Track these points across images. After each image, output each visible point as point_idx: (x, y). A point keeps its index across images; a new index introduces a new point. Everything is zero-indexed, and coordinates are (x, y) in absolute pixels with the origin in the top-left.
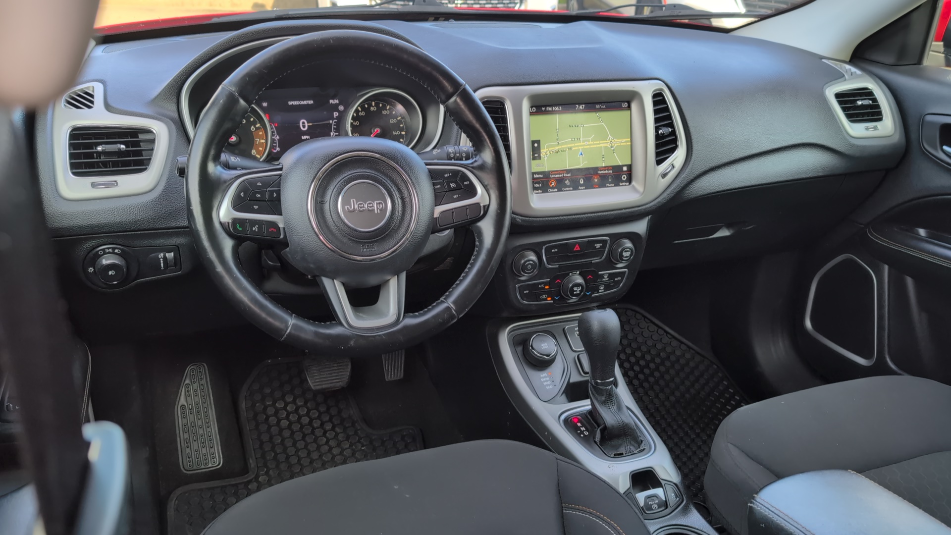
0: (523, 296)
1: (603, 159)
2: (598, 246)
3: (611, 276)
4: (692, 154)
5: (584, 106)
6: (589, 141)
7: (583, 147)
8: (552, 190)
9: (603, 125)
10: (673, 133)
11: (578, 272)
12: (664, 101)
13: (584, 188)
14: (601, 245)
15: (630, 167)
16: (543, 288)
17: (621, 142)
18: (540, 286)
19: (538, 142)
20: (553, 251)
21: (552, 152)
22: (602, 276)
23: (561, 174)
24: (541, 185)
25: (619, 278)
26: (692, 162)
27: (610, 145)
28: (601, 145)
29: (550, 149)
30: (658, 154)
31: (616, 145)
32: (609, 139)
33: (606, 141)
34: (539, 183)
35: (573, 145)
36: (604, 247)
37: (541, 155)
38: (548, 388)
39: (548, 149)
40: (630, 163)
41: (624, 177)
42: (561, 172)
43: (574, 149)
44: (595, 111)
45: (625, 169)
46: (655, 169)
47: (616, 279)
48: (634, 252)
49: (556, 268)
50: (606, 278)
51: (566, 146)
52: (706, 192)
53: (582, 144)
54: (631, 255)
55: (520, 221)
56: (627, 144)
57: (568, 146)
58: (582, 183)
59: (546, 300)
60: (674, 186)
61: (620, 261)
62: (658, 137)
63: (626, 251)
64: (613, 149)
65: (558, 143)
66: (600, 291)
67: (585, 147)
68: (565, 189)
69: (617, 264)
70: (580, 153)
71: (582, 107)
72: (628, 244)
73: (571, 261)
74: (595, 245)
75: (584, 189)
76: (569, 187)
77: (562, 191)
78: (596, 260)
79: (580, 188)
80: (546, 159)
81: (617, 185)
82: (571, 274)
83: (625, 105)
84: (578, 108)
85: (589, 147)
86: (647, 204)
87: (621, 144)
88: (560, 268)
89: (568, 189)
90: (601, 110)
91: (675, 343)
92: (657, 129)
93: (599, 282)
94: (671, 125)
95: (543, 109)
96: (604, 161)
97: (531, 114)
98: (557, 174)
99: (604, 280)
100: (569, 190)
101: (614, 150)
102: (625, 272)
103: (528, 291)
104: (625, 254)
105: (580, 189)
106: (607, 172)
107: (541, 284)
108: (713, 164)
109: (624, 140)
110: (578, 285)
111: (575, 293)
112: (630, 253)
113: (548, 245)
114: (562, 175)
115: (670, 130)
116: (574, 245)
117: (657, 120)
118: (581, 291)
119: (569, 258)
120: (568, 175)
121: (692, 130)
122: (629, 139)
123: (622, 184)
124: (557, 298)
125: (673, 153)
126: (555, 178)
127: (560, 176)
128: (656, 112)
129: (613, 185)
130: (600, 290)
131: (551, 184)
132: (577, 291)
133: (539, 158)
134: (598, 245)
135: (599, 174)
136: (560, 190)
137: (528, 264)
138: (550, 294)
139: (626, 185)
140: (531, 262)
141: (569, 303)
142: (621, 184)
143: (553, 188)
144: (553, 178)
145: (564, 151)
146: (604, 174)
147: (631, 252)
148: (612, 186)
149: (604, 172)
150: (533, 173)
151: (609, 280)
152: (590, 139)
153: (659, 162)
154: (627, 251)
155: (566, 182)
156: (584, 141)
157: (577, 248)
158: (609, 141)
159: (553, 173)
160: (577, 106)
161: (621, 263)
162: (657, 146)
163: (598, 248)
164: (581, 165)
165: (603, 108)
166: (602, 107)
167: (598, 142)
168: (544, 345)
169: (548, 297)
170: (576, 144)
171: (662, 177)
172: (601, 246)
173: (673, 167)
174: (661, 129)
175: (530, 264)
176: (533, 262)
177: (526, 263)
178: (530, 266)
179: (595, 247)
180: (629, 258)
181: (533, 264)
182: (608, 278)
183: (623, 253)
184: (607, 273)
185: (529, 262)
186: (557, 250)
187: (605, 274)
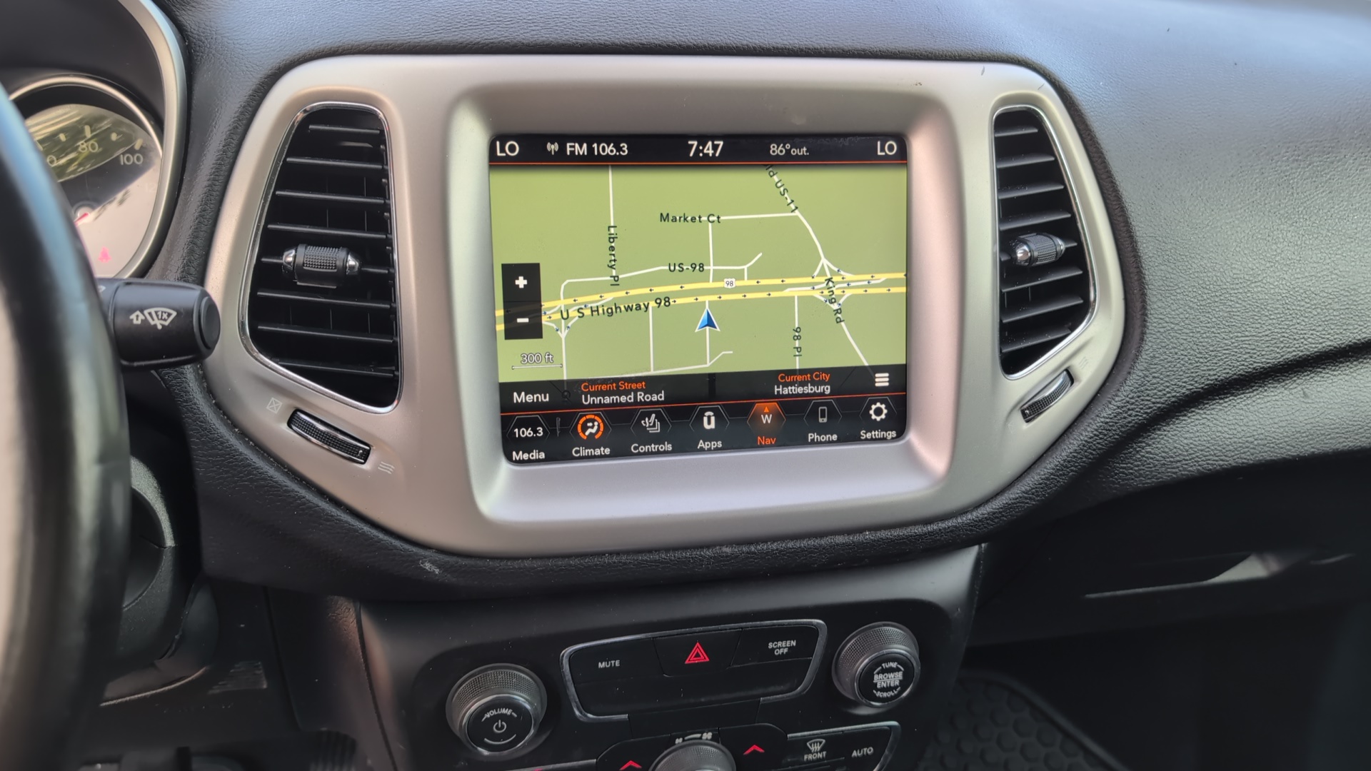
1: (797, 344)
2: (781, 647)
3: (837, 745)
4: (1143, 333)
5: (721, 143)
6: (739, 275)
7: (715, 298)
8: (589, 451)
9: (797, 217)
10: (1076, 257)
11: (708, 735)
12: (1042, 142)
13: (720, 444)
14: (794, 643)
15: (900, 374)
17: (869, 284)
19: (532, 271)
20: (601, 665)
21: (587, 312)
22: (801, 745)
23: (627, 393)
24: (541, 433)
26: (1141, 365)
27: (826, 292)
28: (787, 293)
29: (580, 300)
30: (1007, 332)
31: (849, 293)
32: (822, 273)
33: (809, 280)
34: (532, 424)
35: (677, 288)
36: (803, 650)
37: (544, 319)
39: (571, 301)
40: (901, 360)
41: (879, 411)
42: (627, 386)
43: (679, 301)
44: (767, 167)
45: (882, 380)
46: (995, 387)
47: (856, 753)
48: (917, 671)
49: (618, 723)
50: (816, 753)
51: (646, 291)
52: (1193, 469)
53: (711, 284)
54: (904, 684)
55: (437, 571)
56: (894, 290)
57: (657, 290)
58: (713, 426)
60: (1072, 448)
61: (865, 700)
62: (1009, 271)
63: (884, 671)
64: (835, 306)
65: (616, 278)
67: (724, 297)
68: (643, 449)
69: (856, 704)
70: (704, 315)
71: (715, 147)
72: (899, 642)
73: (677, 697)
74: (771, 645)
75: (717, 449)
76: (658, 439)
77: (631, 455)
78: (773, 694)
79: (701, 444)
80: (563, 334)
81: (850, 437)
82: (678, 741)
83: (890, 148)
84: (698, 151)
85: (740, 296)
86: (963, 511)
87: (870, 291)
88: (635, 724)
89: (653, 447)
90: (788, 161)
92: (1007, 241)
94: (1069, 229)
95: (553, 147)
96: (799, 349)
97: (495, 162)
98: (610, 393)
99: (810, 757)
100: (658, 453)
101: (837, 311)
102: (889, 730)
104: (883, 680)
105: (702, 450)
106: (809, 389)
108: (1222, 371)
109: (882, 277)
112: (899, 675)
113: (582, 645)
114: (630, 398)
115: (1062, 245)
116: (686, 644)
117: (1007, 210)
119: (669, 689)
120: (655, 398)
121: (1147, 248)
122: (902, 275)
123: (869, 435)
125: (1073, 329)
126: (601, 405)
127: (623, 399)
128: (1005, 179)
129: (835, 437)
131: (585, 428)
133: (534, 331)
134: (780, 644)
135: (779, 396)
136: (620, 452)
137: (495, 719)
139: (884, 439)
140: (507, 711)
142: (864, 435)
143: (592, 442)
144: (593, 405)
145: (639, 307)
146: (798, 395)
147: (904, 676)
148: (830, 443)
149: (800, 390)
150: (506, 390)
151: (827, 758)
152: (745, 267)
153: (1013, 363)
154: (891, 670)
155: (646, 422)
156: (719, 276)
157: (698, 656)
158: (823, 279)
159: (594, 389)
160: (695, 143)
162: (1008, 303)
163: (782, 656)
164: (708, 364)
165: (797, 158)
166: (794, 152)
167: (778, 281)
170: (687, 287)
171: (1024, 415)
172: (790, 648)
173: (1071, 378)
174: (1025, 243)
175: (503, 717)
176: (513, 711)
177: (483, 716)
178: (504, 723)
179: (773, 649)
180: (896, 692)
181: (515, 715)
182: (824, 753)
183: (876, 677)
184: (817, 734)
185: (499, 712)
186: (617, 664)
187: (811, 739)
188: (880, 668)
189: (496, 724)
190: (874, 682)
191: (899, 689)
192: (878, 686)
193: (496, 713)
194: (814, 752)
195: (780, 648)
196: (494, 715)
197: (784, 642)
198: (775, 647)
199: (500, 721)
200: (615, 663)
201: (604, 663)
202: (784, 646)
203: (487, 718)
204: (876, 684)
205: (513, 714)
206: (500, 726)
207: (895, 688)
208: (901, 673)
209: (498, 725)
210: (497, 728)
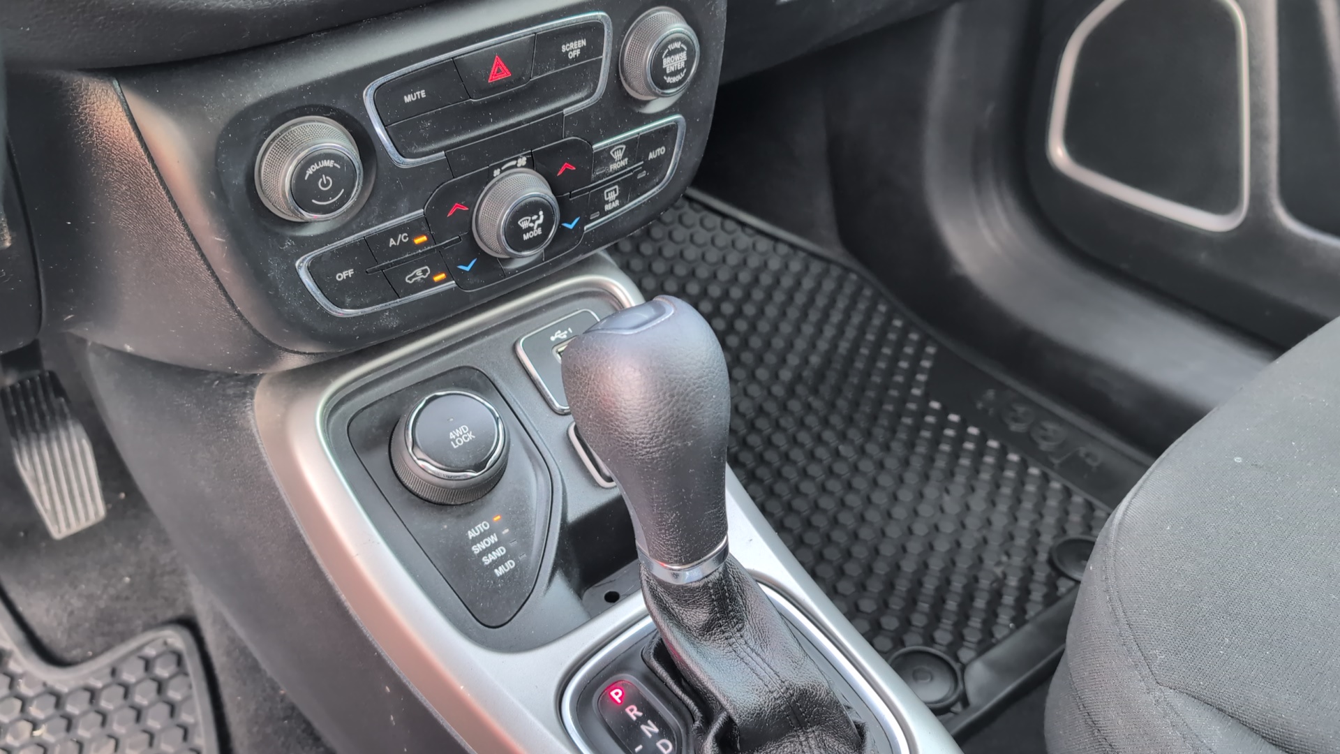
0: (337, 294)
2: (574, 48)
3: (635, 149)
11: (522, 161)
14: (583, 42)
16: (410, 246)
18: (392, 242)
20: (408, 99)
22: (605, 155)
25: (661, 151)
36: (593, 50)
38: (499, 572)
47: (652, 156)
48: (697, 49)
49: (437, 163)
50: (619, 161)
54: (689, 63)
59: (429, 283)
61: (658, 90)
63: (670, 54)
66: (607, 207)
69: (646, 103)
72: (674, 24)
73: (486, 123)
74: (564, 48)
78: (574, 104)
82: (497, 172)
88: (452, 162)
91: (763, 245)
93: (599, 178)
99: (613, 167)
102: (676, 123)
103: (350, 272)
104: (671, 64)
107: (393, 232)
110: (530, 208)
111: (526, 237)
112: (683, 56)
113: (381, 80)
116: (485, 60)
118: (546, 227)
119: (477, 115)
124: (467, 269)
130: (607, 202)
132: (530, 229)
134: (572, 45)
137: (318, 174)
138: (436, 259)
140: (329, 163)
141: (513, 272)
147: (688, 55)
151: (629, 165)
154: (676, 51)
157: (499, 74)
161: (664, 95)
163: (576, 59)
168: (458, 432)
169: (434, 273)
172: (582, 49)
175: (325, 171)
176: (335, 162)
177: (306, 173)
178: (328, 178)
179: (567, 53)
180: (683, 76)
181: (339, 167)
182: (626, 159)
183: (665, 61)
184: (618, 140)
185: (320, 166)
186: (423, 94)
187: (614, 147)
188: (667, 50)
189: (321, 180)
190: (664, 67)
191: (685, 71)
192: (668, 72)
193: (318, 168)
194: (617, 161)
195: (572, 50)
196: (317, 170)
197: (576, 42)
198: (568, 50)
199: (324, 176)
200: (420, 94)
201: (409, 96)
202: (575, 48)
203: (310, 175)
204: (666, 69)
205: (336, 165)
206: (325, 182)
207: (682, 70)
208: (685, 53)
209: (323, 181)
210: (323, 185)
